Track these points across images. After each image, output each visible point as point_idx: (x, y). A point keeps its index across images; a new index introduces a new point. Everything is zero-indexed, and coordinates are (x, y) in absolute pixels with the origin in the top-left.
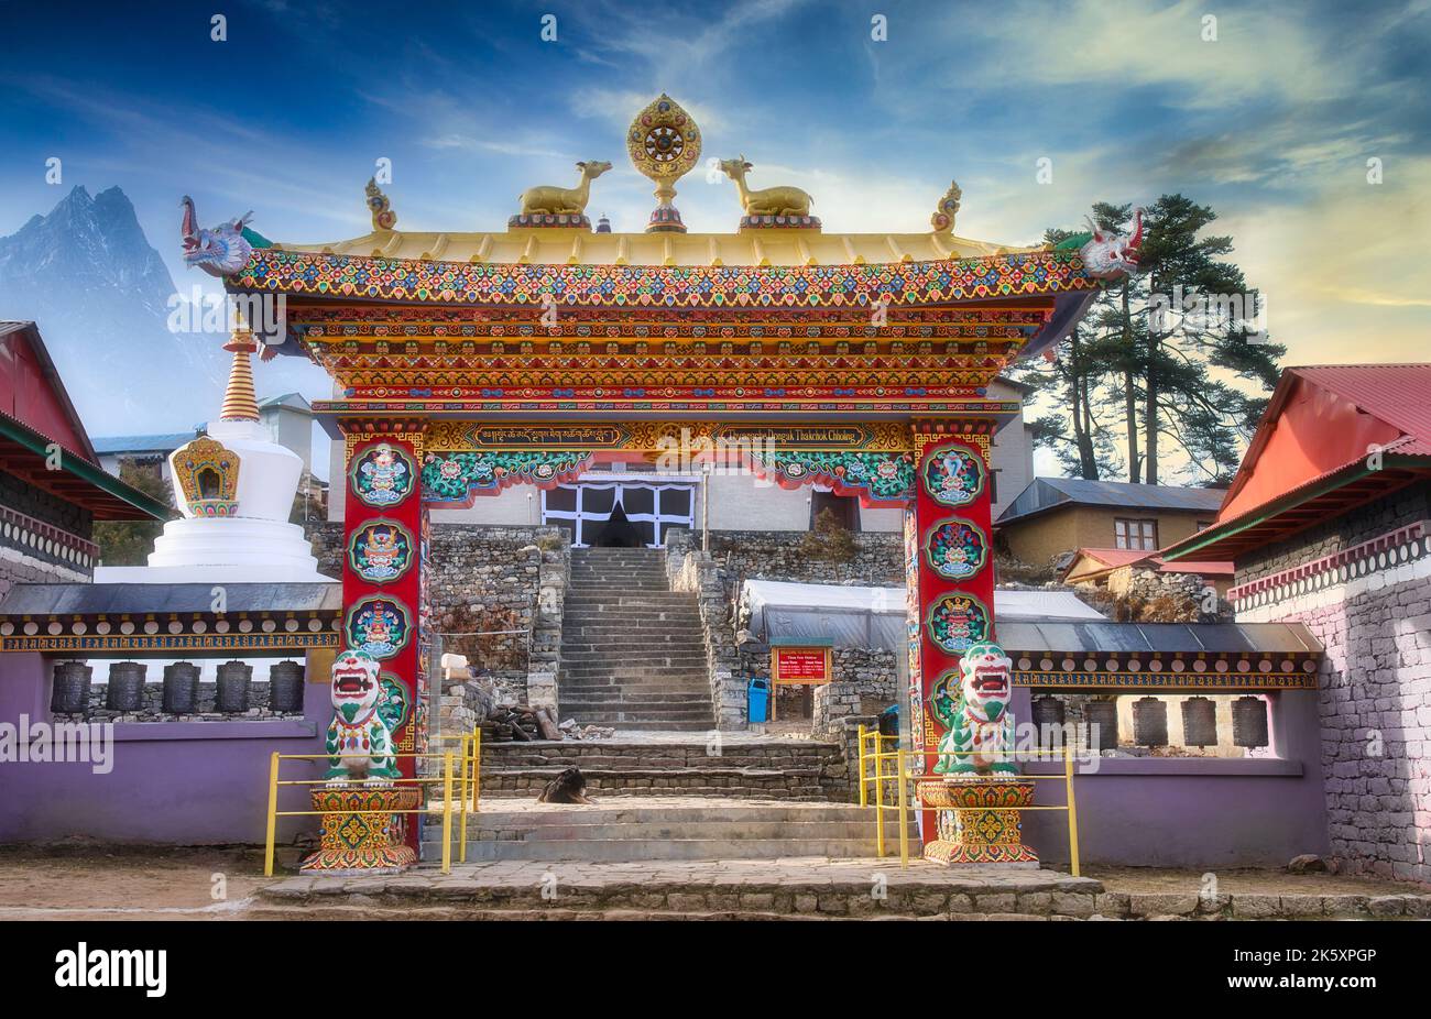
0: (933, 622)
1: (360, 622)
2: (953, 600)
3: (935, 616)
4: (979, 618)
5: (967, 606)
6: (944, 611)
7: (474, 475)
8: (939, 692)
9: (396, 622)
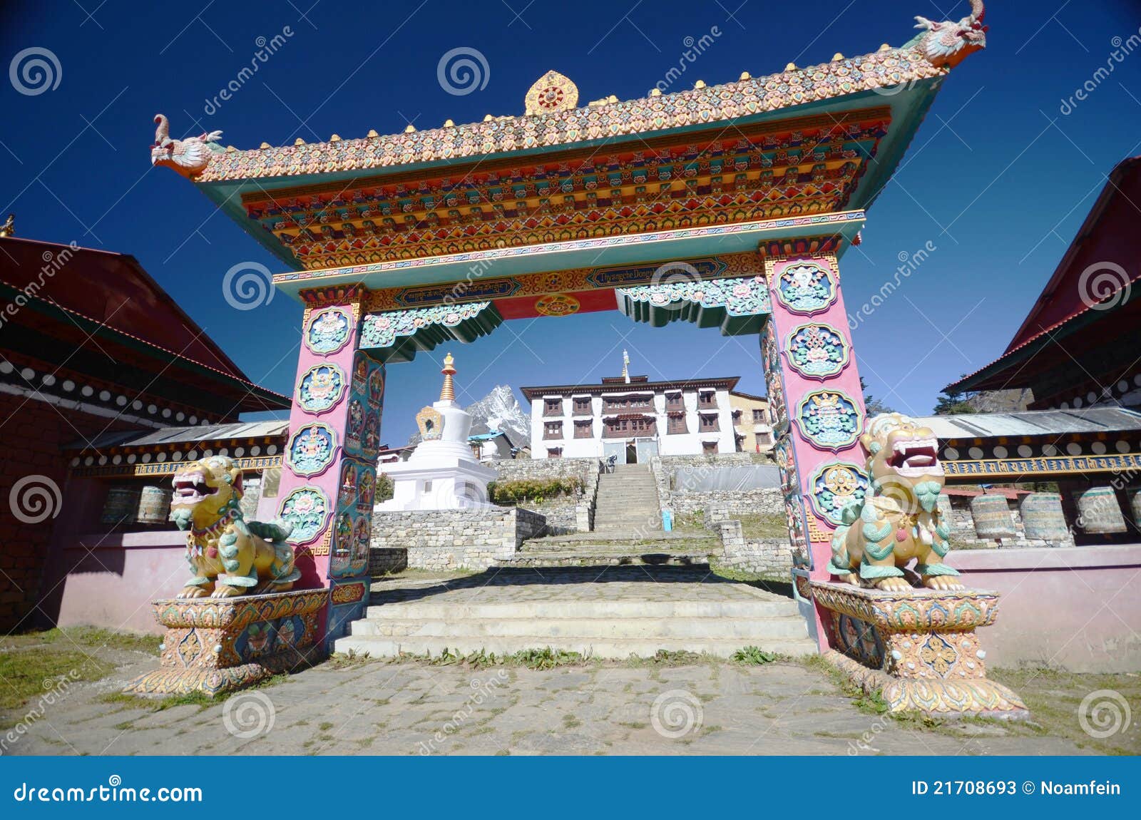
0: (803, 417)
1: (298, 444)
2: (820, 396)
3: (803, 412)
4: (850, 412)
5: (835, 401)
6: (813, 407)
7: (400, 327)
8: (817, 486)
9: (325, 443)
